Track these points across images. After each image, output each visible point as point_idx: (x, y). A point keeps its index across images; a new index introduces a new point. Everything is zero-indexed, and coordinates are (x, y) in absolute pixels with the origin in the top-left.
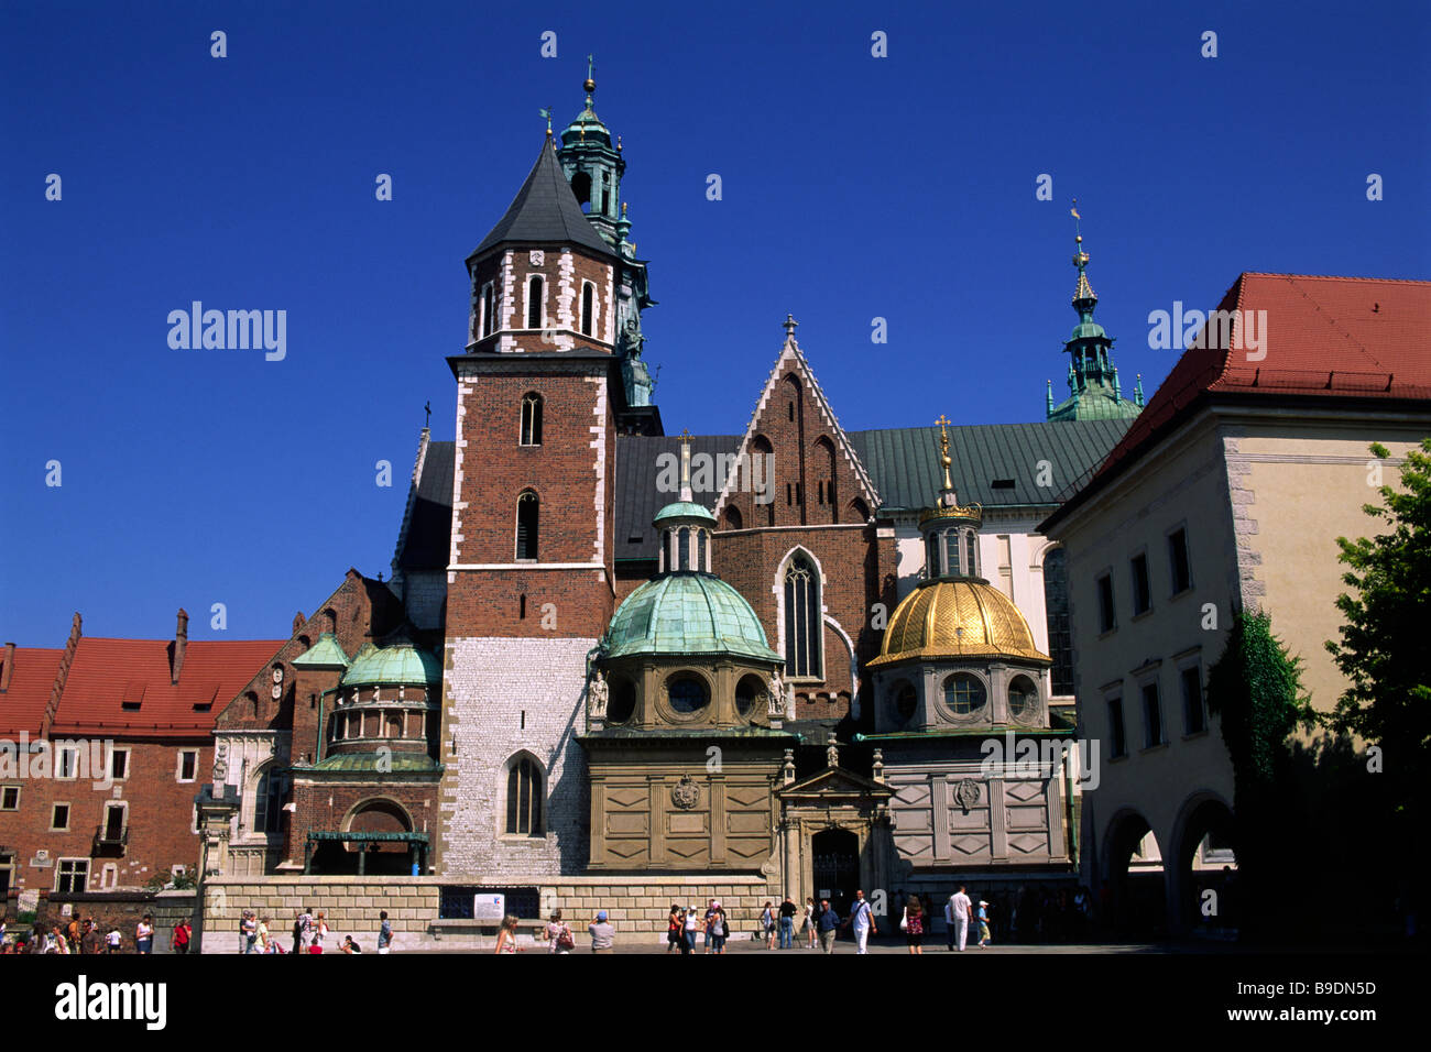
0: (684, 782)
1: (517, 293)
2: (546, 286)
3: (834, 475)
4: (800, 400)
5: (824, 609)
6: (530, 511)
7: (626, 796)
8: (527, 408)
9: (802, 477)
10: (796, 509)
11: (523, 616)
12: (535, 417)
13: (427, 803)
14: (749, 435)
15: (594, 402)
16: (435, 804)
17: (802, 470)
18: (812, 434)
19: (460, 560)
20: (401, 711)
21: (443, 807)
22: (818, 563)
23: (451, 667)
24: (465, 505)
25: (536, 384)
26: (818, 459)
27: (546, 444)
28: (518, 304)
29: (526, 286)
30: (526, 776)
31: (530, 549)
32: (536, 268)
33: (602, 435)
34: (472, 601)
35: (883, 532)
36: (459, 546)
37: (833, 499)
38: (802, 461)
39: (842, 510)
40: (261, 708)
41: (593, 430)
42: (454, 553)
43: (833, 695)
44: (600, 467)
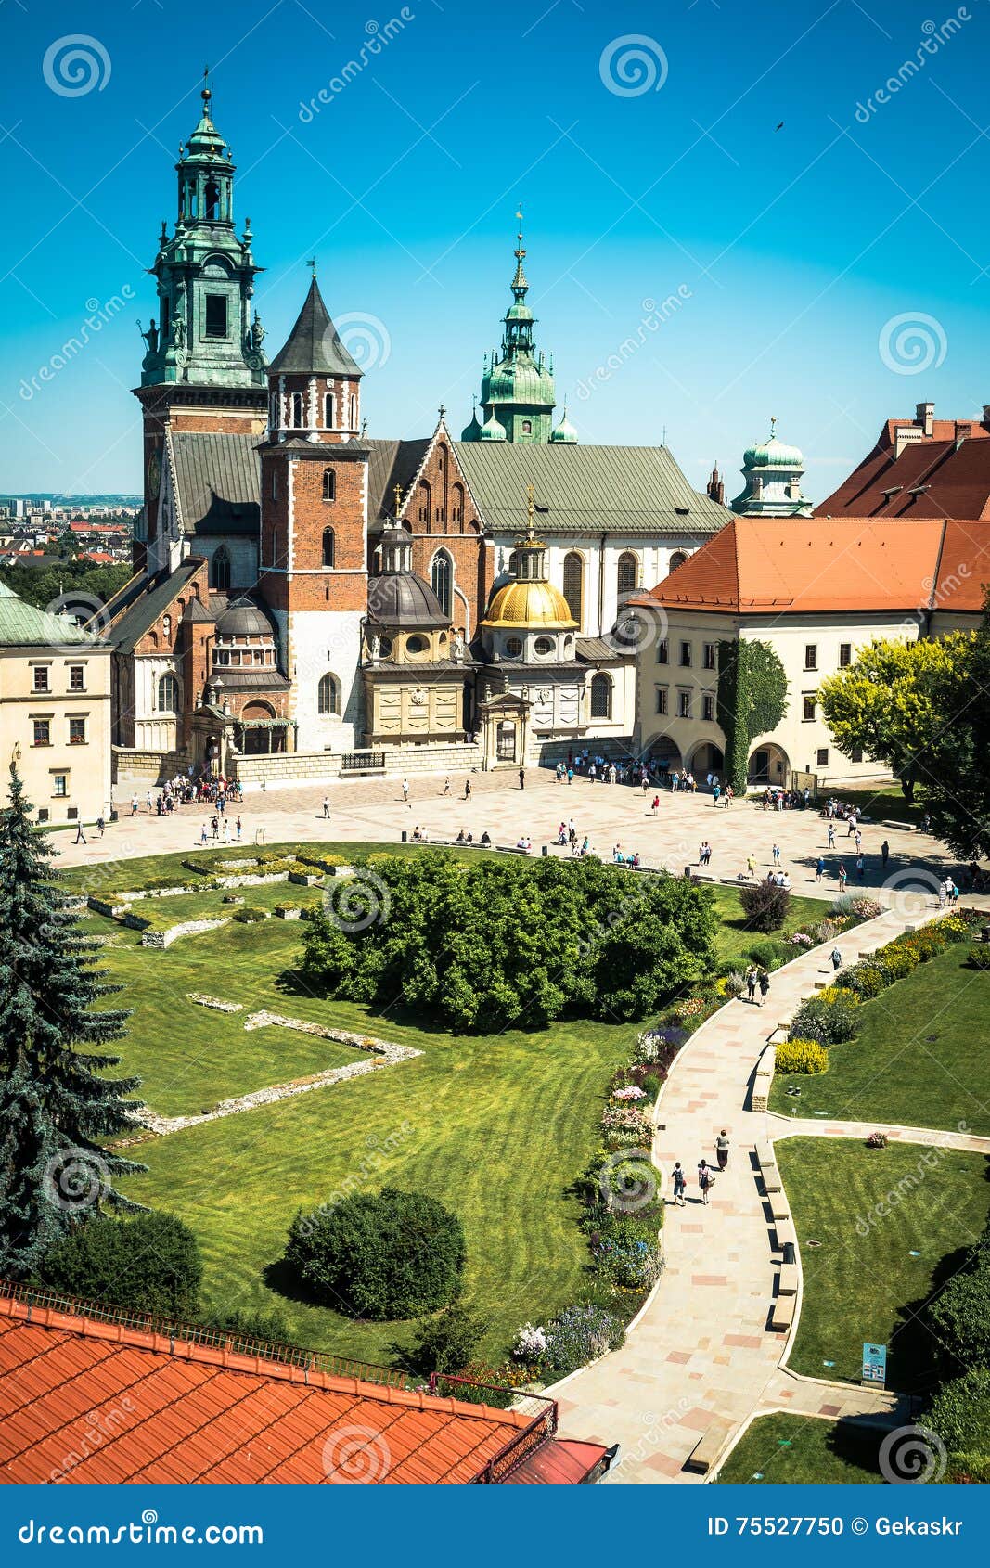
0: (418, 691)
1: (319, 405)
2: (335, 401)
3: (462, 504)
4: (446, 460)
5: (454, 582)
6: (328, 538)
7: (390, 698)
8: (326, 476)
9: (446, 505)
10: (441, 523)
11: (327, 599)
12: (329, 483)
13: (283, 701)
14: (418, 479)
15: (362, 475)
16: (287, 702)
17: (446, 502)
18: (452, 480)
19: (295, 567)
20: (262, 651)
21: (291, 702)
22: (452, 557)
23: (292, 628)
24: (295, 536)
25: (331, 464)
26: (454, 495)
27: (338, 500)
28: (320, 412)
29: (324, 400)
30: (327, 685)
31: (328, 560)
32: (329, 389)
33: (366, 496)
34: (302, 591)
35: (488, 542)
36: (294, 559)
37: (461, 520)
38: (446, 496)
39: (466, 526)
40: (159, 641)
41: (361, 492)
42: (291, 563)
43: (456, 630)
44: (365, 514)
